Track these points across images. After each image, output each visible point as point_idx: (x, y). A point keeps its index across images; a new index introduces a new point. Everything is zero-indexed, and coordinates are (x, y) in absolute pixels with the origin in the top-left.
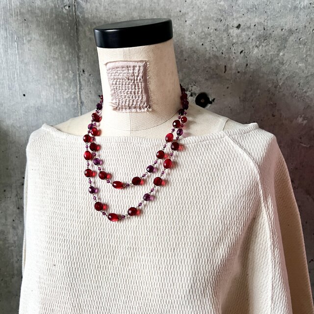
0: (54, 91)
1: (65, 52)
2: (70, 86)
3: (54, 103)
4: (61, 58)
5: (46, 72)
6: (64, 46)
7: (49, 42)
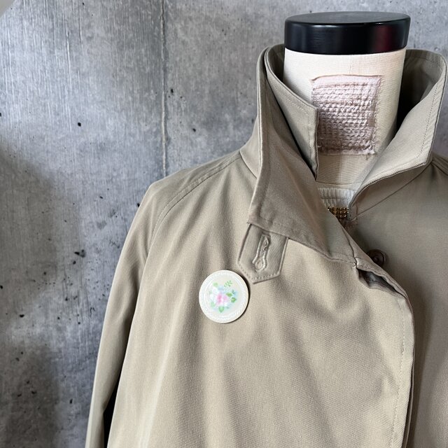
0: (127, 119)
1: (145, 60)
2: (151, 112)
3: (125, 139)
4: (139, 69)
5: (115, 89)
6: (143, 50)
7: (121, 43)
